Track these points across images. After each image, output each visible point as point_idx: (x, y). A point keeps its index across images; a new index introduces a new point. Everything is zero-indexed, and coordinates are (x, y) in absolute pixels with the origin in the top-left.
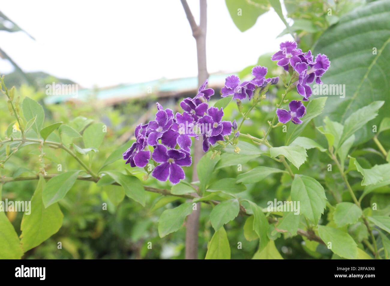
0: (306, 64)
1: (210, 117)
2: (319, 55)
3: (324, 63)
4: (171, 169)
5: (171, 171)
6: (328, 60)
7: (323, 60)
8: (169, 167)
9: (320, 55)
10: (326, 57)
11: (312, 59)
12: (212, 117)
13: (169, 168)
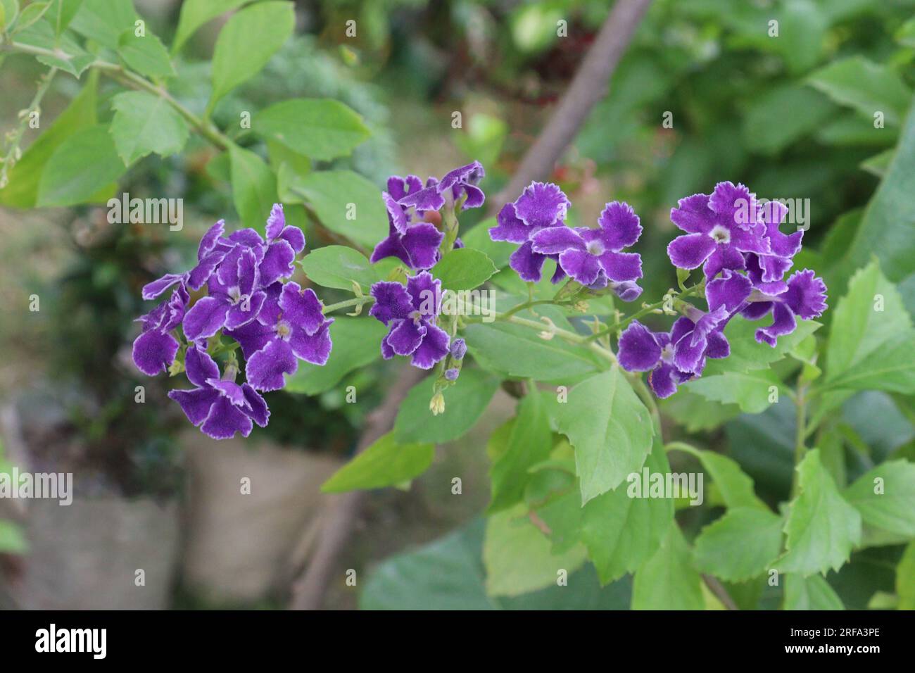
0: (749, 285)
1: (409, 296)
2: (808, 272)
3: (808, 303)
4: (217, 408)
5: (214, 412)
6: (825, 300)
7: (809, 293)
8: (213, 402)
9: (811, 274)
10: (823, 289)
11: (783, 272)
12: (412, 298)
13: (213, 405)
